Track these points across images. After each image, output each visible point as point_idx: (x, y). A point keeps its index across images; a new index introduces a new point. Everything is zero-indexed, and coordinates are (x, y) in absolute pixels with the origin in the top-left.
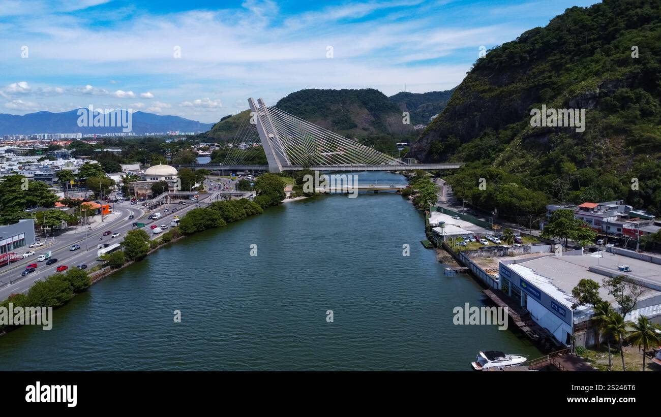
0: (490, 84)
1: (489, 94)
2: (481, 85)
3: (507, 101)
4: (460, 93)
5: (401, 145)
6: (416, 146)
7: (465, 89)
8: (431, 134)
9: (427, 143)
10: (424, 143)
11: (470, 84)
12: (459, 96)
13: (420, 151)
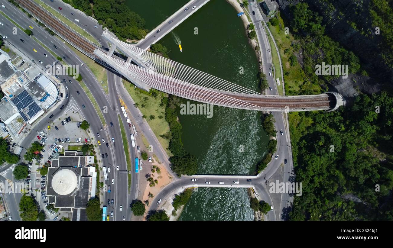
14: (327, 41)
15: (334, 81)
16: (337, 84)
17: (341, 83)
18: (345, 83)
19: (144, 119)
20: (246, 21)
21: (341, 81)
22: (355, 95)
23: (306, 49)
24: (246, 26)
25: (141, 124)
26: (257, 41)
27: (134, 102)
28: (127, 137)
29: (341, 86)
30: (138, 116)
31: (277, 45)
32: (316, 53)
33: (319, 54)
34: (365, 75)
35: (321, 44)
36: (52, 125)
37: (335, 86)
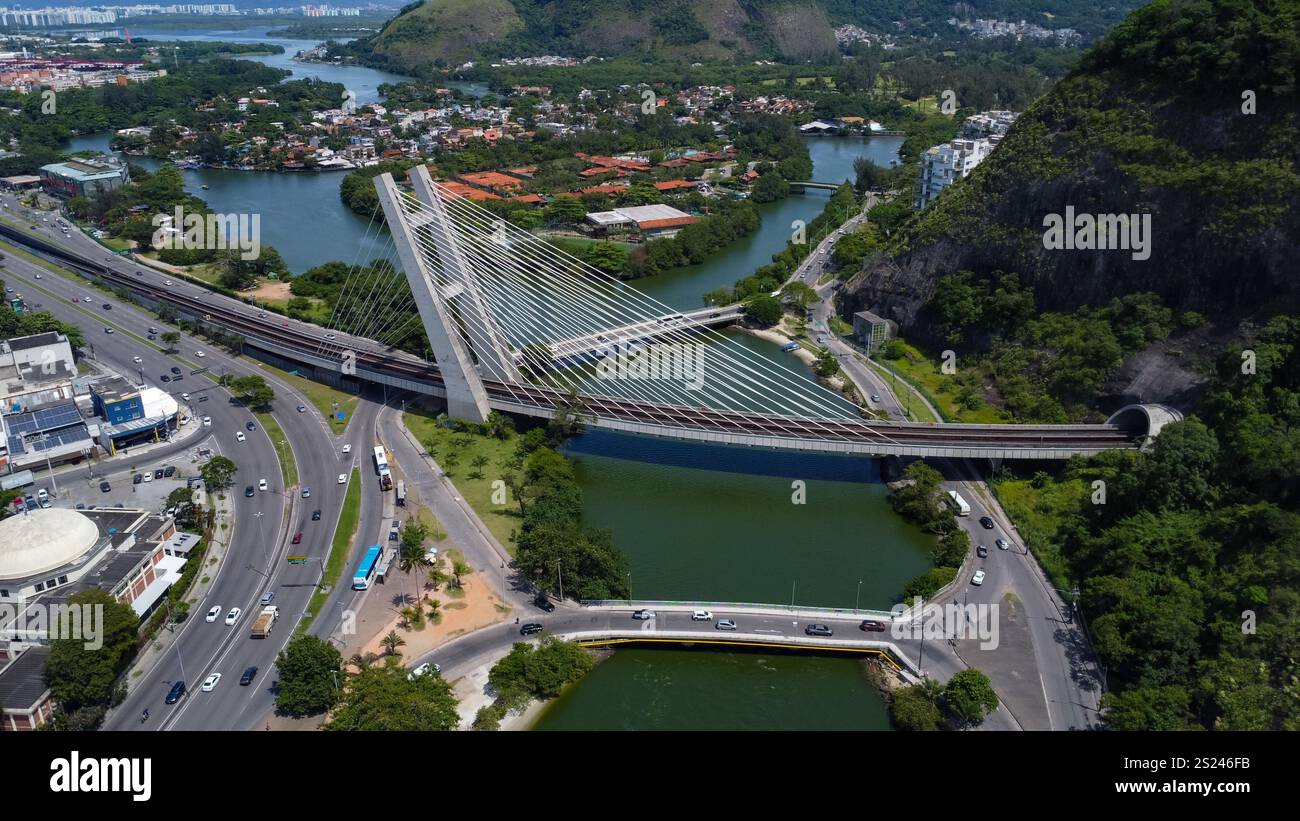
0: (1158, 134)
1: (1154, 172)
2: (1125, 129)
3: (1227, 220)
4: (1045, 134)
5: (815, 130)
6: (888, 275)
7: (1065, 126)
8: (940, 249)
9: (923, 272)
10: (915, 272)
11: (1081, 111)
12: (1042, 147)
13: (900, 294)
14: (1051, 320)
15: (1115, 381)
18: (1150, 368)
19: (446, 478)
20: (809, 356)
21: (1135, 368)
22: (1197, 382)
23: (999, 371)
24: (809, 363)
25: (431, 488)
26: (847, 378)
27: (422, 450)
28: (362, 510)
29: (1140, 379)
30: (427, 474)
31: (910, 383)
32: (1031, 360)
33: (1041, 357)
34: (1198, 321)
35: (1038, 334)
36: (96, 481)
37: (1125, 391)
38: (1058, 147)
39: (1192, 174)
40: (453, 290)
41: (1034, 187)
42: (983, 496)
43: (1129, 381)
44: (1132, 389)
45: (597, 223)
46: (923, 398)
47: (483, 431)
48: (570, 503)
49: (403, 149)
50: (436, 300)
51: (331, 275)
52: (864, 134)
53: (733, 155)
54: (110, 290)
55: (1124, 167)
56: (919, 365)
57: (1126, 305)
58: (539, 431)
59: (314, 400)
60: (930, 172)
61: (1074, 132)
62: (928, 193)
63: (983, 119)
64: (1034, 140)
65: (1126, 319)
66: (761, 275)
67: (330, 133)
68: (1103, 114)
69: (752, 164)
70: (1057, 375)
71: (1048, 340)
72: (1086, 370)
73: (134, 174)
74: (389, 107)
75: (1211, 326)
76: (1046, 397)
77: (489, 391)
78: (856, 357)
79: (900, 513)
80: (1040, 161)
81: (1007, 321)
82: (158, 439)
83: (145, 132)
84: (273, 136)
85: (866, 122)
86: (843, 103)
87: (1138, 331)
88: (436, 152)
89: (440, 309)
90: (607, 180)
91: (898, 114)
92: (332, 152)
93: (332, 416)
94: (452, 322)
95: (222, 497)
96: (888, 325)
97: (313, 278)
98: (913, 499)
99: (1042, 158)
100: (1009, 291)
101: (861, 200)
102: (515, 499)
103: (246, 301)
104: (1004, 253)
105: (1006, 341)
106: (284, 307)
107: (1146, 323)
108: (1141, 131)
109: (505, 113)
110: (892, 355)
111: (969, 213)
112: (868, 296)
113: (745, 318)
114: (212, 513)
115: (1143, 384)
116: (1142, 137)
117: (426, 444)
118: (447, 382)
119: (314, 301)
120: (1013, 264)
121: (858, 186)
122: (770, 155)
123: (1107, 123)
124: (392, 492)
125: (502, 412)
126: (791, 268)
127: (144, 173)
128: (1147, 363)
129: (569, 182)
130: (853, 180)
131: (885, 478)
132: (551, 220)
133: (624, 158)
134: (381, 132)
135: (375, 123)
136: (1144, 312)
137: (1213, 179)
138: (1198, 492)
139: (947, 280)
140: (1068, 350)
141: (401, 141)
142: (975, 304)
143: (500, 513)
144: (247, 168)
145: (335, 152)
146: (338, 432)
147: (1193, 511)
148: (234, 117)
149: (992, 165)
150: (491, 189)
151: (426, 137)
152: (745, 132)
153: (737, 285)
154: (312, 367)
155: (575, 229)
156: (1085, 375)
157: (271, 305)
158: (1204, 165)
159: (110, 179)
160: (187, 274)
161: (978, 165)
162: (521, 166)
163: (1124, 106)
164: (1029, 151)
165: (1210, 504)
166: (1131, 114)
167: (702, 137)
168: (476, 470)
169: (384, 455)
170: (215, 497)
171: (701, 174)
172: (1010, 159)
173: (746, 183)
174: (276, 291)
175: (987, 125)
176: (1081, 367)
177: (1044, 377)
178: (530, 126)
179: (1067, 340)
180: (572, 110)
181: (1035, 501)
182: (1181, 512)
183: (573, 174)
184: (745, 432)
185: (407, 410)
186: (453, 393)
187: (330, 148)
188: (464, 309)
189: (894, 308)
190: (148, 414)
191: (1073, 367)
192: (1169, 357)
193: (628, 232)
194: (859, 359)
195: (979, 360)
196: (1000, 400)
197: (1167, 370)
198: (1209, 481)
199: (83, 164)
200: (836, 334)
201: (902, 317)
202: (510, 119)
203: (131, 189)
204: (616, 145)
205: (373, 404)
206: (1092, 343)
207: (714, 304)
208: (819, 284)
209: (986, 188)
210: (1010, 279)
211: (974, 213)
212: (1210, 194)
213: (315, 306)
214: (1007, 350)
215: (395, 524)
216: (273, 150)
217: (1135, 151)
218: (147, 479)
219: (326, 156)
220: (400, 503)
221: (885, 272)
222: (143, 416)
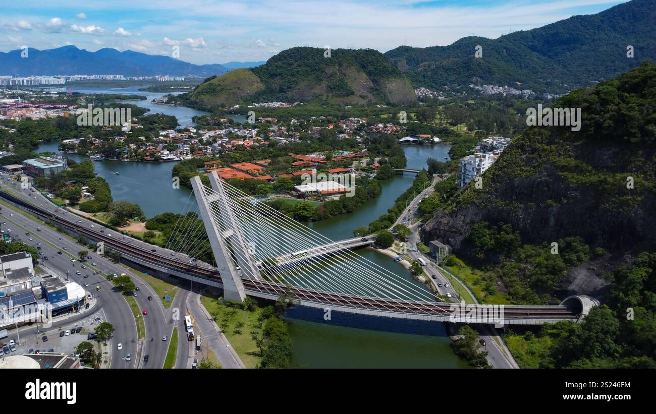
0: (576, 158)
1: (576, 176)
2: (560, 155)
3: (613, 202)
4: (521, 155)
5: (407, 141)
6: (446, 222)
7: (531, 152)
8: (472, 210)
9: (463, 221)
10: (459, 221)
11: (538, 145)
12: (520, 162)
13: (452, 232)
14: (529, 249)
15: (563, 282)
16: (569, 284)
17: (575, 278)
18: (581, 276)
19: (222, 334)
20: (408, 264)
21: (573, 276)
22: (605, 284)
23: (504, 274)
24: (407, 268)
25: (214, 339)
26: (427, 276)
27: (210, 317)
28: (178, 353)
29: (577, 282)
30: (213, 331)
31: (459, 280)
32: (520, 269)
33: (525, 268)
34: (603, 252)
35: (523, 256)
36: (40, 336)
37: (569, 288)
38: (528, 162)
39: (594, 179)
40: (228, 233)
41: (517, 181)
42: (500, 345)
43: (570, 282)
44: (572, 287)
45: (300, 191)
46: (466, 288)
47: (242, 307)
48: (286, 348)
49: (204, 151)
50: (220, 239)
51: (166, 219)
52: (431, 143)
53: (367, 154)
54: (54, 226)
55: (560, 173)
56: (464, 269)
57: (566, 242)
58: (270, 307)
59: (155, 289)
60: (465, 169)
61: (534, 155)
62: (464, 179)
63: (489, 140)
64: (516, 158)
65: (567, 250)
66: (382, 219)
67: (168, 142)
68: (548, 147)
69: (377, 159)
70: (534, 278)
71: (528, 259)
72: (548, 276)
73: (70, 164)
74: (198, 128)
75: (610, 255)
76: (529, 289)
77: (244, 284)
78: (431, 264)
79: (457, 354)
80: (519, 169)
81: (507, 248)
82: (74, 311)
83: (76, 141)
84: (140, 144)
85: (432, 137)
86: (421, 128)
87: (574, 257)
88: (220, 152)
89: (221, 243)
90: (305, 167)
91: (448, 133)
92: (168, 152)
93: (164, 298)
94: (227, 250)
95: (105, 345)
96: (447, 248)
97: (157, 220)
98: (463, 346)
99: (520, 167)
100: (507, 233)
101: (431, 178)
102: (258, 347)
103: (122, 233)
104: (503, 214)
105: (507, 258)
106: (142, 236)
107: (577, 252)
108: (568, 156)
109: (254, 132)
110: (450, 264)
111: (485, 192)
112: (437, 232)
113: (375, 242)
114: (100, 355)
115: (578, 285)
116: (568, 159)
117: (212, 314)
118: (224, 280)
119: (157, 233)
120: (509, 219)
121: (429, 171)
122: (385, 155)
123: (551, 152)
124: (194, 342)
125: (252, 297)
126: (397, 216)
127: (74, 163)
128: (580, 273)
129: (286, 169)
130: (427, 168)
131: (449, 334)
132: (276, 189)
133: (312, 156)
134: (193, 141)
135: (190, 137)
136: (576, 247)
137: (605, 181)
138: (610, 348)
139: (476, 226)
140: (539, 265)
141: (203, 147)
142: (491, 239)
143: (249, 354)
144: (126, 160)
145: (170, 152)
146: (167, 307)
147: (609, 358)
148: (121, 134)
149: (495, 169)
150: (247, 172)
151: (215, 145)
152: (373, 142)
153: (370, 225)
154: (155, 271)
155: (289, 193)
156: (548, 279)
157: (135, 235)
158: (600, 175)
159: (58, 167)
160: (93, 218)
161: (489, 169)
162: (262, 159)
163: (559, 143)
164: (513, 163)
165: (617, 355)
166: (563, 147)
167: (352, 145)
168: (238, 329)
169: (190, 321)
170: (102, 344)
171: (351, 164)
172: (504, 167)
173: (374, 169)
174: (138, 227)
175: (492, 144)
176: (546, 274)
177: (527, 278)
178: (267, 138)
179: (538, 259)
180: (288, 130)
181: (526, 348)
182: (602, 358)
183: (288, 165)
184: (376, 309)
185: (203, 294)
186: (227, 286)
187: (167, 150)
188: (234, 244)
189: (450, 239)
190: (70, 298)
191: (542, 274)
192: (590, 271)
193: (315, 195)
194: (433, 266)
195: (494, 268)
196: (506, 290)
197: (590, 277)
198: (615, 341)
199: (45, 159)
200: (421, 252)
201: (454, 244)
202: (257, 135)
203: (68, 173)
204: (309, 149)
205: (185, 290)
206: (551, 262)
207: (359, 236)
208: (411, 224)
209: (493, 180)
210: (508, 227)
211: (488, 193)
212: (604, 189)
213: (157, 235)
214: (507, 263)
215: (195, 361)
216: (139, 151)
217: (566, 166)
218: (67, 334)
219: (166, 154)
220: (198, 348)
221: (445, 221)
222: (67, 298)
